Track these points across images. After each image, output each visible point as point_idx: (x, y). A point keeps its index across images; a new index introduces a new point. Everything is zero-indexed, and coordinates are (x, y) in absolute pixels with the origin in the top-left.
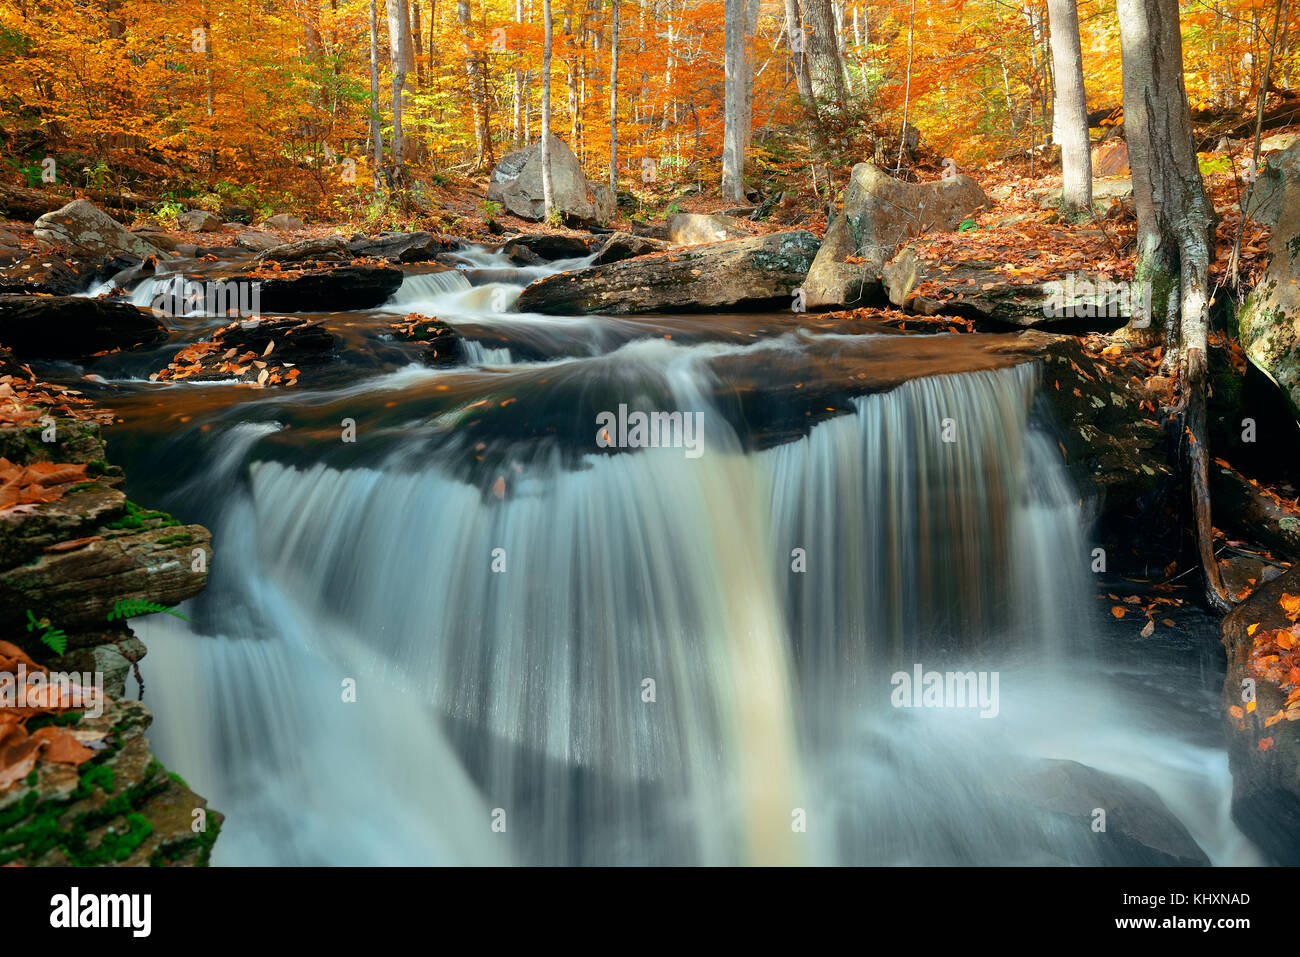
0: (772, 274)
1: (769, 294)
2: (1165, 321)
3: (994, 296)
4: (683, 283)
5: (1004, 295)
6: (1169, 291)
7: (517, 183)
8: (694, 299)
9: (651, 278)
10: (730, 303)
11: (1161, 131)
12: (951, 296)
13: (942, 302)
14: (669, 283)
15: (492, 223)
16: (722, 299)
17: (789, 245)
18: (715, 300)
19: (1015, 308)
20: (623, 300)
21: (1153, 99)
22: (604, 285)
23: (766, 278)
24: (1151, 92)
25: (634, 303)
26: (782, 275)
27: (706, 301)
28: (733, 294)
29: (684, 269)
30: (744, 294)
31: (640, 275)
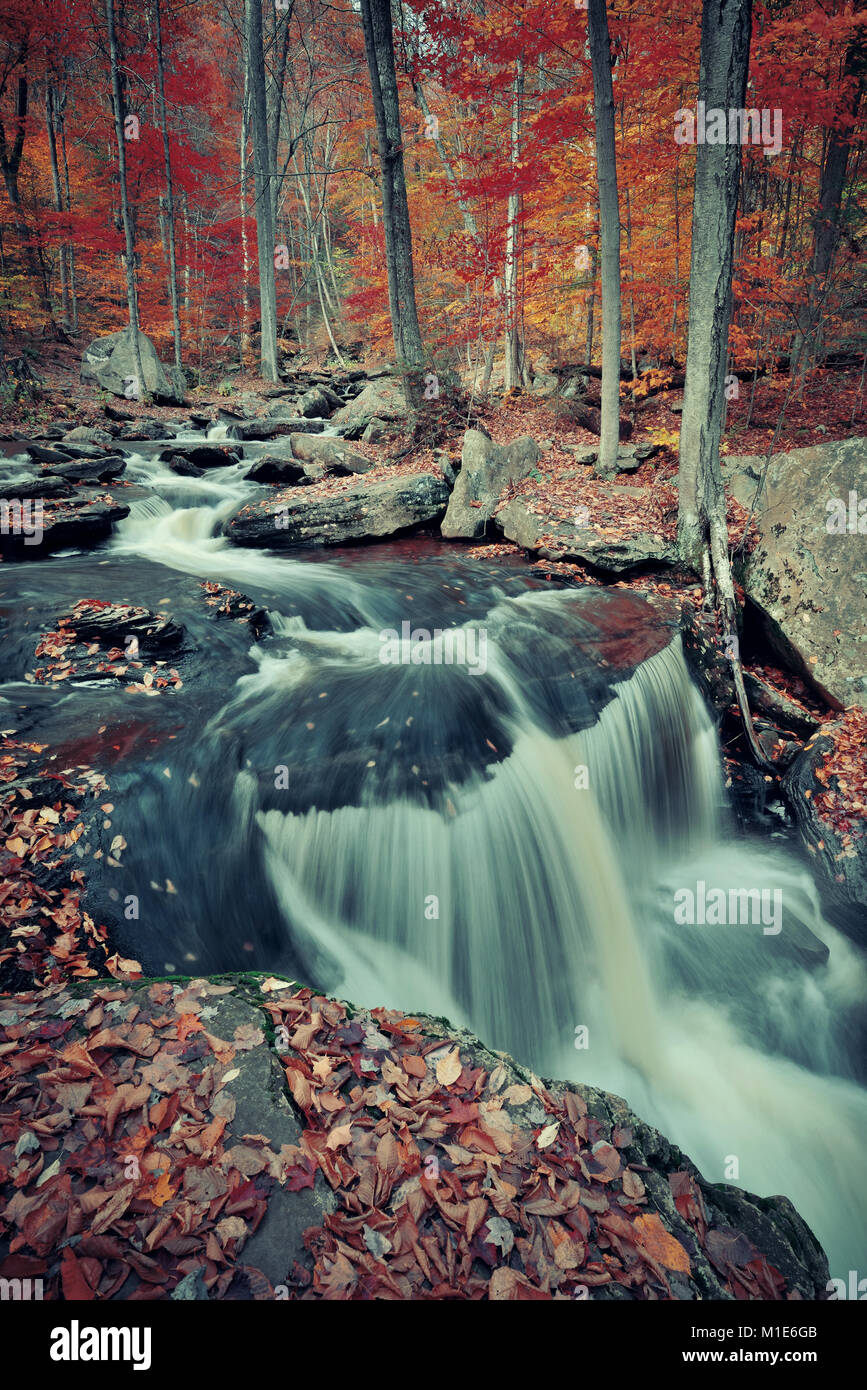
0: (411, 507)
1: (411, 522)
2: (702, 573)
3: (596, 551)
4: (359, 520)
5: (602, 551)
6: (702, 553)
7: (108, 366)
8: (368, 532)
9: (337, 517)
10: (391, 532)
11: (707, 453)
12: (565, 548)
13: (561, 552)
14: (350, 521)
15: (107, 408)
16: (386, 531)
17: (421, 486)
18: (381, 532)
19: (610, 560)
20: (318, 535)
21: (706, 433)
22: (301, 522)
23: (408, 510)
24: (706, 428)
25: (327, 537)
26: (417, 508)
27: (375, 533)
28: (390, 526)
29: (356, 508)
30: (398, 526)
31: (328, 514)
